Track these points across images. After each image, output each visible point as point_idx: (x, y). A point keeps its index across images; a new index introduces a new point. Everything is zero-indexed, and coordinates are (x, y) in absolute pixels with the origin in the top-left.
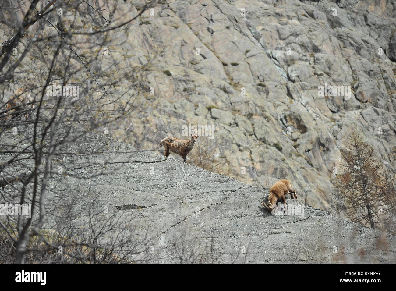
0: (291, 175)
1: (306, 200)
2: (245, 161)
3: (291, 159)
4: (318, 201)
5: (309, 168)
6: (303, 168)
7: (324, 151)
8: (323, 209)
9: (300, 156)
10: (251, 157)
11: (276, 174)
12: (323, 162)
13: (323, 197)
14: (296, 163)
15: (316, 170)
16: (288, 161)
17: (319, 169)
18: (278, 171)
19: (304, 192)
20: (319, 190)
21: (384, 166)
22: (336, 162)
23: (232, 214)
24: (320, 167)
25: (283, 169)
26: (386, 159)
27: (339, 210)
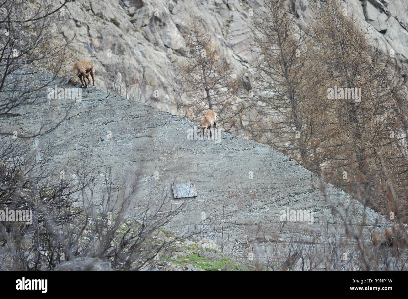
0: (129, 51)
1: (144, 76)
2: (83, 37)
3: (129, 35)
4: (155, 76)
5: (146, 43)
6: (141, 44)
7: (160, 26)
8: (160, 84)
9: (136, 31)
10: (89, 33)
11: (114, 50)
12: (159, 37)
13: (160, 72)
14: (134, 38)
15: (152, 45)
16: (125, 37)
17: (156, 44)
18: (116, 47)
19: (141, 68)
20: (156, 66)
21: (218, 40)
22: (172, 37)
23: (99, 121)
24: (157, 41)
25: (121, 45)
26: (219, 33)
27: (181, 94)
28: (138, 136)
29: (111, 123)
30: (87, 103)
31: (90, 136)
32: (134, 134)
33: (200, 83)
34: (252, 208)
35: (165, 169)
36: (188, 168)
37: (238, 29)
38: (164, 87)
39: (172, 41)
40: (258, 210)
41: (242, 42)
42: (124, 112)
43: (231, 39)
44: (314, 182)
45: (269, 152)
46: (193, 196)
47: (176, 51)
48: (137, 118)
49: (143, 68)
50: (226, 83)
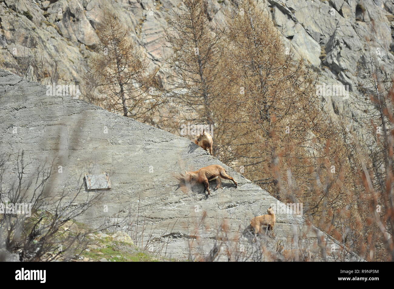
0: (42, 44)
1: (56, 70)
3: (41, 28)
4: (68, 71)
5: (59, 38)
6: (54, 38)
7: (74, 21)
8: (72, 79)
9: (50, 25)
11: (26, 43)
12: (73, 32)
13: (72, 67)
14: (47, 33)
15: (65, 40)
16: (38, 30)
17: (69, 39)
18: (29, 40)
19: (54, 62)
20: (69, 60)
21: (131, 38)
22: (85, 33)
23: (10, 106)
24: (71, 36)
25: (34, 38)
26: (132, 31)
27: (94, 88)
28: (51, 124)
29: (23, 109)
32: (48, 122)
33: (114, 77)
34: (167, 201)
35: (79, 159)
36: (103, 158)
37: (151, 28)
38: (75, 82)
39: (85, 37)
40: (173, 204)
41: (154, 41)
42: (38, 98)
43: (144, 37)
45: (186, 145)
46: (107, 188)
47: (89, 47)
48: (51, 105)
49: (56, 62)
50: (140, 79)
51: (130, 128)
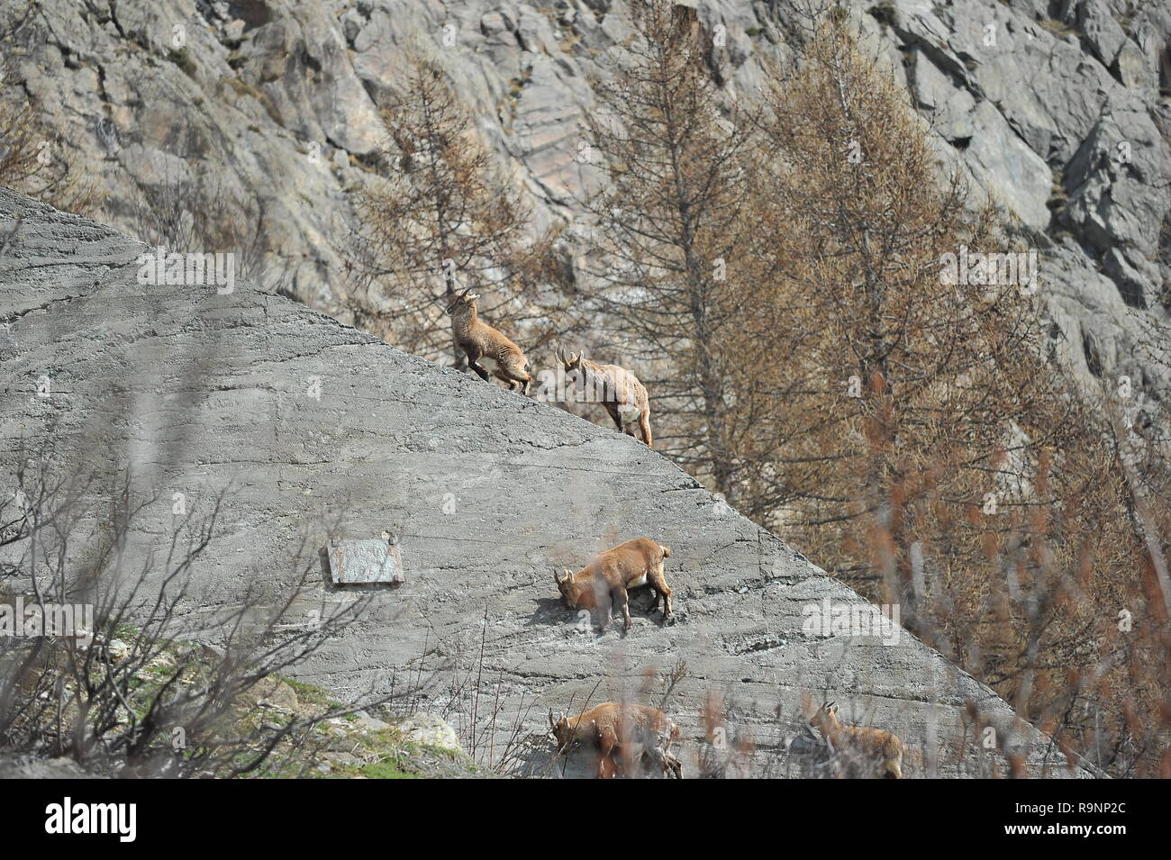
0: (221, 148)
1: (260, 224)
2: (83, 100)
3: (221, 100)
4: (295, 229)
5: (270, 130)
6: (256, 130)
7: (316, 81)
8: (307, 252)
9: (245, 92)
10: (103, 89)
11: (175, 143)
12: (312, 114)
13: (308, 218)
14: (237, 114)
15: (291, 136)
16: (209, 106)
17: (301, 134)
18: (182, 136)
19: (255, 201)
20: (298, 198)
21: (484, 135)
22: (350, 118)
23: (109, 329)
24: (305, 127)
25: (198, 128)
26: (489, 115)
27: (369, 278)
28: (229, 385)
29: (150, 339)
30: (76, 273)
31: (77, 376)
32: (219, 379)
33: (428, 249)
34: (570, 626)
35: (308, 492)
36: (381, 491)
37: (544, 105)
38: (317, 261)
39: (349, 130)
40: (589, 634)
41: (553, 145)
42: (192, 308)
43: (523, 133)
44: (765, 559)
45: (633, 458)
46: (389, 579)
47: (360, 158)
48: (231, 327)
49: (260, 200)
50: (505, 255)
51: (464, 402)
